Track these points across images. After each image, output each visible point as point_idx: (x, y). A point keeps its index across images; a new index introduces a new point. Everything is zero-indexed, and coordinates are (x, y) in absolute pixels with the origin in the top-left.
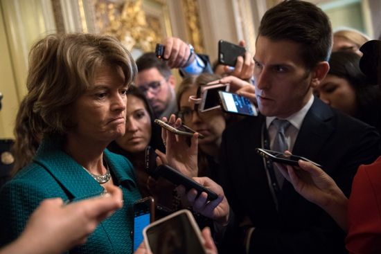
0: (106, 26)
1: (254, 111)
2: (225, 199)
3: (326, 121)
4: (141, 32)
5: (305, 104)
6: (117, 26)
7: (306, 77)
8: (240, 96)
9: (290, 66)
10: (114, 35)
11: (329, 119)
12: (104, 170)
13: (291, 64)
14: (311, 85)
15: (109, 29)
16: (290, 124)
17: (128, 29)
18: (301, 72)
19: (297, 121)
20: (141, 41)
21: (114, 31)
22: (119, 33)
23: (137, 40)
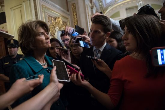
0: (51, 24)
1: (89, 47)
2: (80, 70)
3: (109, 50)
4: (61, 26)
5: (104, 44)
6: (54, 24)
7: (104, 35)
8: (85, 42)
9: (99, 31)
10: (53, 26)
11: (110, 49)
12: (45, 62)
13: (100, 31)
14: (105, 38)
15: (52, 24)
16: (100, 50)
17: (57, 25)
18: (102, 33)
19: (102, 49)
20: (61, 28)
21: (53, 25)
22: (54, 26)
23: (60, 28)
